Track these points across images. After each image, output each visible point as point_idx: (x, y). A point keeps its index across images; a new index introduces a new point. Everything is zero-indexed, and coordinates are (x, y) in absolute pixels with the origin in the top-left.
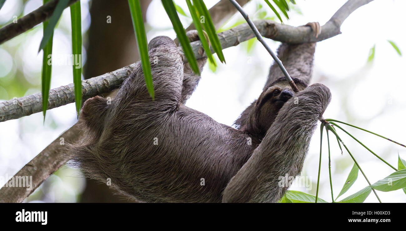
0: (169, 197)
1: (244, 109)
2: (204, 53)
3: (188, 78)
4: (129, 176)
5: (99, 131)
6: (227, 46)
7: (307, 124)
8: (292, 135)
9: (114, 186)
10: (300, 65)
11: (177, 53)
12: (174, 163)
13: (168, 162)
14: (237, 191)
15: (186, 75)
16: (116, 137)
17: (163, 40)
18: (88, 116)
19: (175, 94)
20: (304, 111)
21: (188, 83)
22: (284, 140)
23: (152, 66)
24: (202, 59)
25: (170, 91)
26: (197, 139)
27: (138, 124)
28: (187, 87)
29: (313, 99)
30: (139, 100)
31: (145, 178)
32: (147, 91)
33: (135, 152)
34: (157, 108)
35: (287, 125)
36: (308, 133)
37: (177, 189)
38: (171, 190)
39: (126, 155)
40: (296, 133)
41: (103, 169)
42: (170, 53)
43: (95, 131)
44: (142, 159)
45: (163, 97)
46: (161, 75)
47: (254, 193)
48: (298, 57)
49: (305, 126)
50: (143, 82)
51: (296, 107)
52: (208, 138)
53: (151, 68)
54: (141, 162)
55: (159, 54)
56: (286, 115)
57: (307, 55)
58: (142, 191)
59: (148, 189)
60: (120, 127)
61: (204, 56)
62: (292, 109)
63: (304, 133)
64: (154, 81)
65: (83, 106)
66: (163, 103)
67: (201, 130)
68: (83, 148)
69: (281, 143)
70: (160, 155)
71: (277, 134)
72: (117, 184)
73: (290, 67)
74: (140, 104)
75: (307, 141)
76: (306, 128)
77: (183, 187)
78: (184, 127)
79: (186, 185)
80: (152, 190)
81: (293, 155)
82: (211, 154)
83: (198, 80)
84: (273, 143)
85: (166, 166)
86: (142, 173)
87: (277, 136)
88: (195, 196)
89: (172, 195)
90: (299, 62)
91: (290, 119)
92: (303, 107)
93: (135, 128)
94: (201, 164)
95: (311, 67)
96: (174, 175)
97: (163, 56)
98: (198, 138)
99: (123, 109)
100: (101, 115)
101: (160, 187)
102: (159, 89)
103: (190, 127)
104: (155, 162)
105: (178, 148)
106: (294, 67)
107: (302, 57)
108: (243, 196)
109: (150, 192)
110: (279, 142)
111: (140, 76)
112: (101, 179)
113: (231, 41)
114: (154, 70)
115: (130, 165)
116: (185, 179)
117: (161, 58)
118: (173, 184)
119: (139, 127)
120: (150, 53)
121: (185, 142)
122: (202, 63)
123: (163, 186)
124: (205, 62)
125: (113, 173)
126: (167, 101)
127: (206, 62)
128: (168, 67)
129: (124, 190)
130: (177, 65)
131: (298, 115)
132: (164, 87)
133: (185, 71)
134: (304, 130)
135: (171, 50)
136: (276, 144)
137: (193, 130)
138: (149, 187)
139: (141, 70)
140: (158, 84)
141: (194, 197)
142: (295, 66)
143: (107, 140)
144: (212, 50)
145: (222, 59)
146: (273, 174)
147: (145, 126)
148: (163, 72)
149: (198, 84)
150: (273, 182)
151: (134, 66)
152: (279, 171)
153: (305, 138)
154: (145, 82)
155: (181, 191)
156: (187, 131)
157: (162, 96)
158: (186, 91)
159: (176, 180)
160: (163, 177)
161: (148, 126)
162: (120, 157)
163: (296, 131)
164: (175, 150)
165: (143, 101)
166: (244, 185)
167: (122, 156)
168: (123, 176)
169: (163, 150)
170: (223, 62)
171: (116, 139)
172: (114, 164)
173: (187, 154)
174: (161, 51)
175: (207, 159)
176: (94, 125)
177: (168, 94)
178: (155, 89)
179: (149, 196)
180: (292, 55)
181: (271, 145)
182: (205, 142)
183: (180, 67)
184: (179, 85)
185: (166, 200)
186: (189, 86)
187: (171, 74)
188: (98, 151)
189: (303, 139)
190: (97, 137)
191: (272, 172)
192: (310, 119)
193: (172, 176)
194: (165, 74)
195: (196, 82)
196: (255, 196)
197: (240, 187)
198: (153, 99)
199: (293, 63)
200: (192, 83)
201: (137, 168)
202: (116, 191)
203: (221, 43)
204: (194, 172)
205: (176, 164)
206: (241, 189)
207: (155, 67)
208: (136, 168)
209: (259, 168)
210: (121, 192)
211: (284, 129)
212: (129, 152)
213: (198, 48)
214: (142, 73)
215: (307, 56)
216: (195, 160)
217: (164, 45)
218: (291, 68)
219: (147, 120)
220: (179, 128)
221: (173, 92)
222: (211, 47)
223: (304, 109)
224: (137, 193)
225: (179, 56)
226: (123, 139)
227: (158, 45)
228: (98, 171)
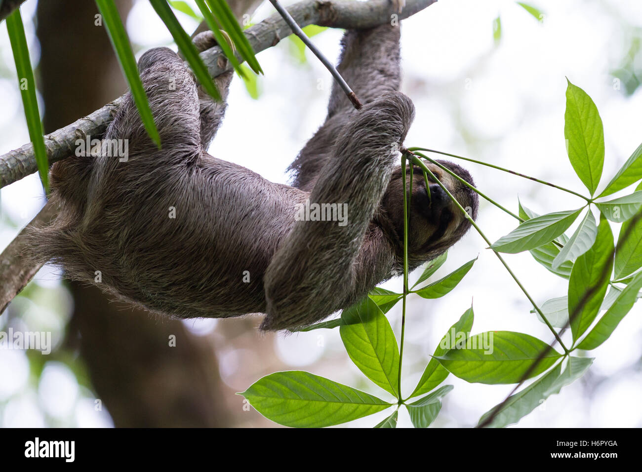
0: (199, 301)
1: (302, 145)
2: (227, 65)
3: (209, 106)
4: (134, 272)
5: (80, 204)
6: (260, 48)
7: (381, 154)
8: (358, 173)
9: (110, 289)
10: (382, 63)
11: (183, 70)
12: (206, 248)
13: (195, 248)
14: (280, 270)
15: (203, 102)
16: (110, 213)
17: (160, 54)
18: (62, 181)
19: (191, 133)
20: (375, 134)
21: (210, 115)
22: (348, 181)
23: (149, 95)
24: (224, 75)
25: (182, 130)
26: (240, 210)
27: (141, 190)
28: (208, 121)
29: (389, 113)
30: (136, 150)
31: (160, 275)
32: (146, 134)
33: (142, 234)
34: (166, 160)
35: (350, 158)
36: (385, 168)
37: (212, 289)
38: (203, 291)
39: (127, 240)
40: (366, 170)
41: (90, 263)
42: (173, 71)
43: (74, 205)
44: (153, 244)
45: (172, 141)
46: (164, 106)
47: (307, 270)
48: (376, 51)
49: (379, 158)
50: (138, 120)
51: (362, 130)
52: (257, 205)
53: (147, 97)
54: (152, 250)
55: (156, 75)
56: (347, 144)
57: (389, 44)
58: (154, 294)
59: (165, 290)
60: (114, 198)
61: (227, 69)
62: (357, 132)
63: (377, 169)
64: (155, 117)
65: (53, 166)
66: (175, 151)
67: (245, 194)
68: (57, 234)
69: (341, 188)
70: (183, 237)
71: (334, 175)
72: (115, 286)
73: (367, 69)
74: (140, 157)
75: (385, 181)
76: (380, 160)
77: (220, 286)
78: (219, 192)
79: (227, 281)
80: (171, 292)
81: (363, 203)
82: (264, 231)
83: (223, 109)
84: (329, 189)
85: (193, 253)
86: (155, 267)
87: (334, 178)
88: (241, 298)
89: (204, 298)
90: (380, 57)
91: (355, 149)
92: (375, 127)
93: (137, 196)
94: (248, 247)
95: (398, 63)
96: (206, 267)
97: (163, 77)
98: (241, 207)
99: (114, 169)
100: (83, 179)
101: (185, 287)
102: (165, 129)
103: (229, 191)
104: (175, 248)
105: (210, 224)
106: (374, 69)
107: (383, 49)
108: (290, 278)
109: (169, 296)
110: (338, 186)
111: (131, 113)
112: (89, 280)
113: (266, 40)
114: (151, 100)
115: (135, 255)
116: (225, 272)
117: (160, 81)
118: (205, 281)
119: (144, 193)
120: (143, 76)
121: (222, 214)
122: (227, 81)
123: (189, 286)
124: (230, 78)
125: (108, 268)
126: (180, 145)
127: (232, 78)
128: (173, 93)
129: (125, 295)
130: (187, 88)
131: (367, 141)
132: (172, 124)
133: (201, 96)
134: (378, 164)
135: (174, 67)
136: (334, 189)
137: (233, 194)
138: (167, 288)
139: (132, 104)
140: (162, 120)
141: (239, 300)
142: (374, 65)
143: (95, 220)
144: (238, 58)
145: (257, 68)
146: (333, 238)
147: (153, 192)
148: (167, 100)
149: (224, 114)
150: (335, 249)
151: (120, 101)
152: (342, 232)
153: (380, 177)
154: (141, 121)
155: (218, 291)
156: (223, 196)
157: (171, 139)
158: (208, 127)
159: (210, 274)
160: (188, 271)
161: (157, 192)
162: (117, 243)
163: (365, 167)
164: (207, 227)
165: (144, 151)
166: (289, 260)
167: (121, 243)
168: (124, 272)
169: (187, 229)
170: (259, 72)
171: (108, 217)
172: (108, 255)
173: (226, 233)
174: (158, 70)
175: (259, 239)
176: (72, 194)
177: (180, 135)
178: (159, 130)
179: (166, 301)
180: (367, 48)
181: (325, 192)
182: (253, 213)
183: (191, 90)
184: (194, 118)
185: (195, 307)
186: (211, 119)
187: (179, 102)
188: (81, 236)
189: (378, 178)
190: (77, 213)
191: (332, 234)
192: (386, 145)
193: (204, 269)
194: (171, 104)
195: (222, 112)
196: (309, 274)
197: (283, 264)
198: (160, 147)
199: (370, 61)
200: (216, 114)
201: (146, 259)
202: (113, 297)
203: (251, 44)
204: (238, 261)
205: (209, 249)
206: (286, 267)
207: (153, 96)
208: (144, 259)
209: (310, 231)
210: (121, 297)
211: (345, 166)
212: (132, 236)
213: (217, 58)
214: (135, 108)
215: (389, 46)
216: (239, 241)
217: (162, 60)
218: (369, 70)
219: (153, 182)
220: (210, 193)
221: (187, 131)
222: (235, 53)
223: (375, 130)
224: (146, 298)
225: (187, 74)
226: (120, 215)
227: (153, 63)
228: (82, 267)
